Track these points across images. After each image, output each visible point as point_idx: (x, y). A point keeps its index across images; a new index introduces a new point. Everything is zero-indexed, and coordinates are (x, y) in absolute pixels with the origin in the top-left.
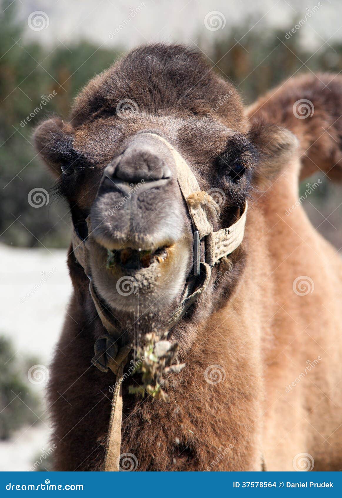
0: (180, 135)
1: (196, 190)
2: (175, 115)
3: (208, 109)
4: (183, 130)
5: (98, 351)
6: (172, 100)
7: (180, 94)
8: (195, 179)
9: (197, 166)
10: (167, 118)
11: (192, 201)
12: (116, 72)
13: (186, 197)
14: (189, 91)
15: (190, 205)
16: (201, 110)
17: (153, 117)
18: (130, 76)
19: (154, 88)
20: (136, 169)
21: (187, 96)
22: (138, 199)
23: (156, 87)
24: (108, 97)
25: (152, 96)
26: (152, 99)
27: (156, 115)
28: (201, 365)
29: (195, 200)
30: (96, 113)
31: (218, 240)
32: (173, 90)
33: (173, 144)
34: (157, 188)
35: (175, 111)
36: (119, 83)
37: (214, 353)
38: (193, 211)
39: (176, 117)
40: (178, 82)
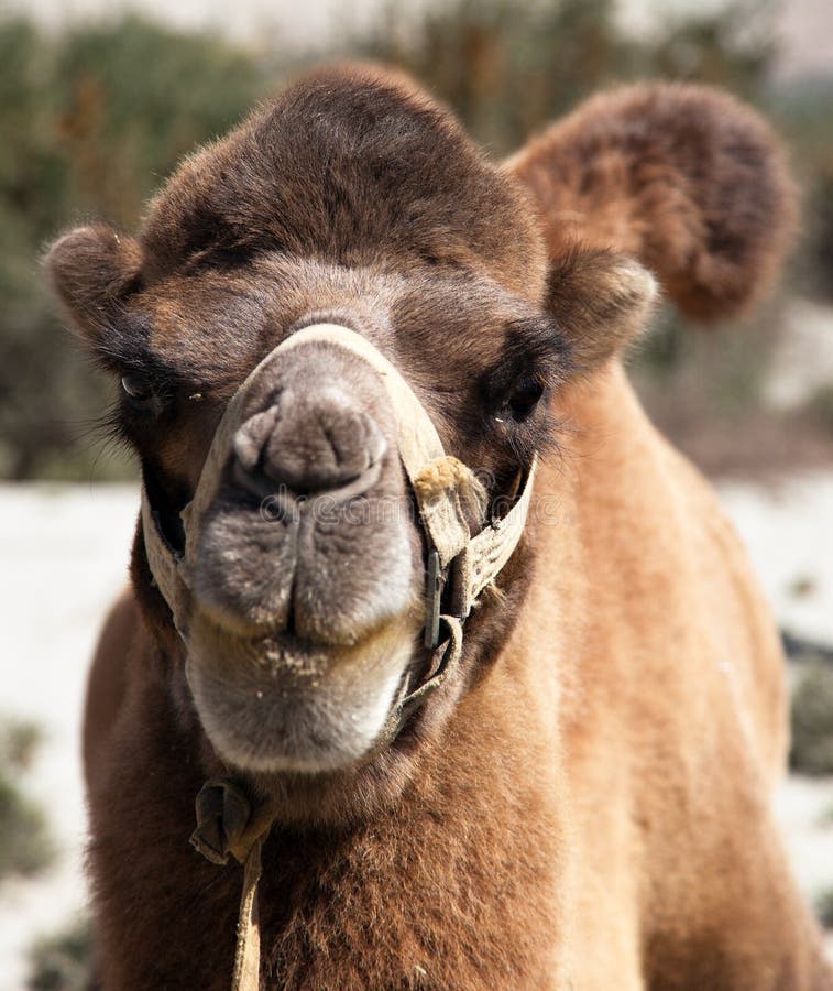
0: (396, 320)
1: (434, 455)
2: (384, 264)
3: (459, 250)
4: (404, 307)
5: (204, 816)
6: (378, 226)
7: (396, 214)
8: (432, 427)
9: (435, 396)
10: (365, 272)
11: (427, 486)
13: (413, 477)
14: (416, 206)
15: (422, 496)
16: (443, 251)
17: (336, 273)
19: (338, 199)
21: (412, 219)
23: (342, 197)
24: (230, 219)
25: (333, 217)
26: (332, 226)
27: (341, 264)
29: (433, 484)
30: (201, 253)
31: (479, 556)
32: (380, 205)
33: (382, 348)
35: (384, 256)
36: (257, 185)
38: (427, 510)
39: (387, 271)
40: (392, 184)
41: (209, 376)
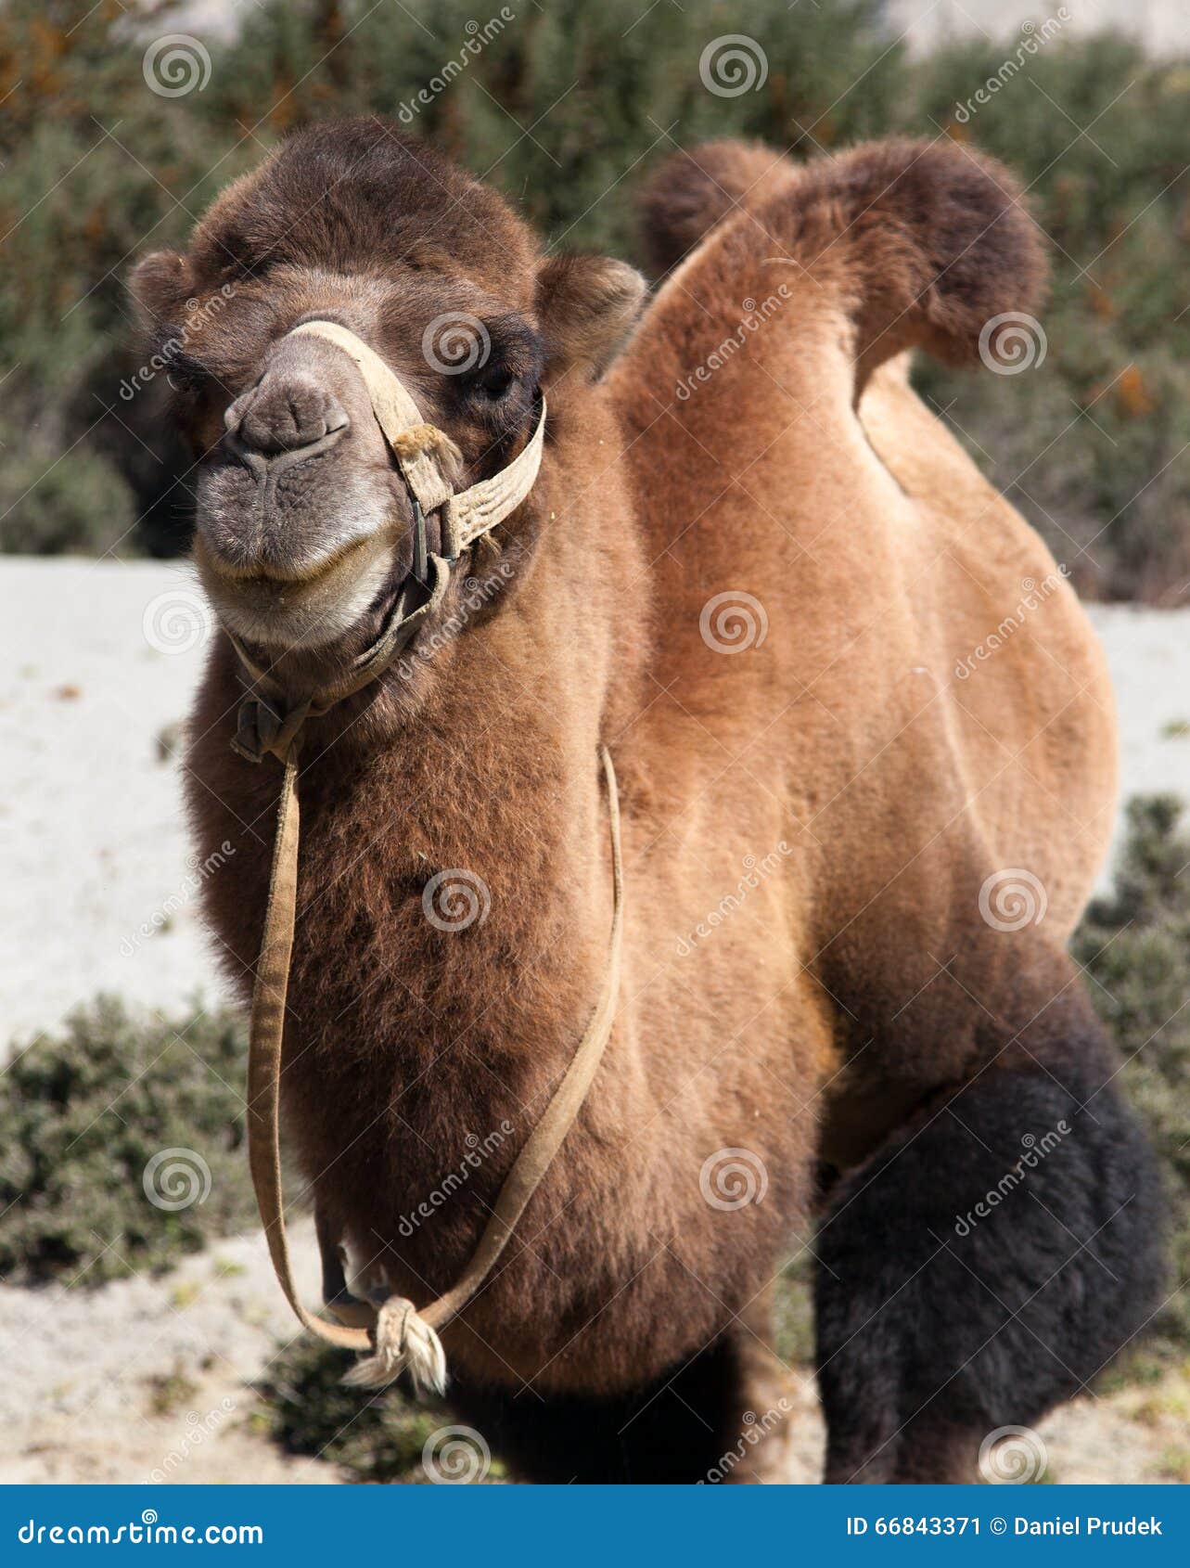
0: (384, 317)
1: (414, 422)
2: (376, 271)
3: (440, 257)
4: (393, 303)
5: (242, 723)
6: (369, 241)
7: (384, 228)
8: (413, 404)
9: (416, 380)
10: (360, 279)
11: (404, 447)
12: (262, 186)
13: (392, 440)
14: (400, 222)
15: (401, 456)
16: (425, 259)
17: (336, 281)
18: (288, 197)
19: (336, 219)
20: (274, 429)
21: (398, 233)
22: (279, 487)
23: (340, 217)
24: (250, 239)
25: (332, 234)
26: (332, 241)
27: (340, 272)
28: (440, 733)
29: (409, 446)
30: (229, 268)
31: (465, 509)
32: (370, 221)
33: (369, 341)
34: (320, 455)
35: (376, 265)
36: (268, 208)
37: (466, 708)
38: (407, 466)
39: (378, 277)
40: (380, 206)
41: (230, 368)
